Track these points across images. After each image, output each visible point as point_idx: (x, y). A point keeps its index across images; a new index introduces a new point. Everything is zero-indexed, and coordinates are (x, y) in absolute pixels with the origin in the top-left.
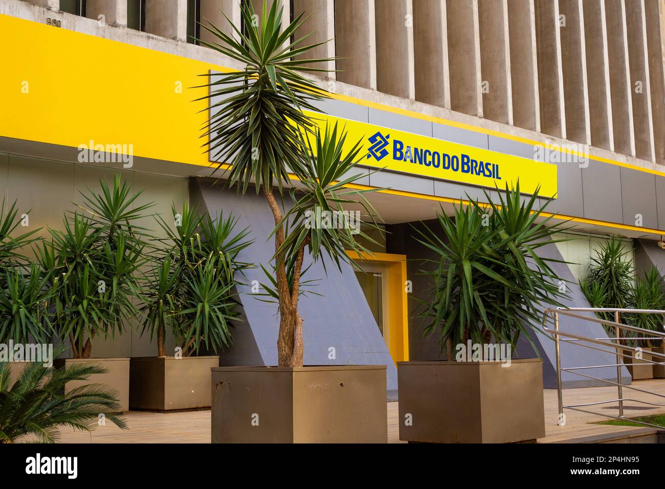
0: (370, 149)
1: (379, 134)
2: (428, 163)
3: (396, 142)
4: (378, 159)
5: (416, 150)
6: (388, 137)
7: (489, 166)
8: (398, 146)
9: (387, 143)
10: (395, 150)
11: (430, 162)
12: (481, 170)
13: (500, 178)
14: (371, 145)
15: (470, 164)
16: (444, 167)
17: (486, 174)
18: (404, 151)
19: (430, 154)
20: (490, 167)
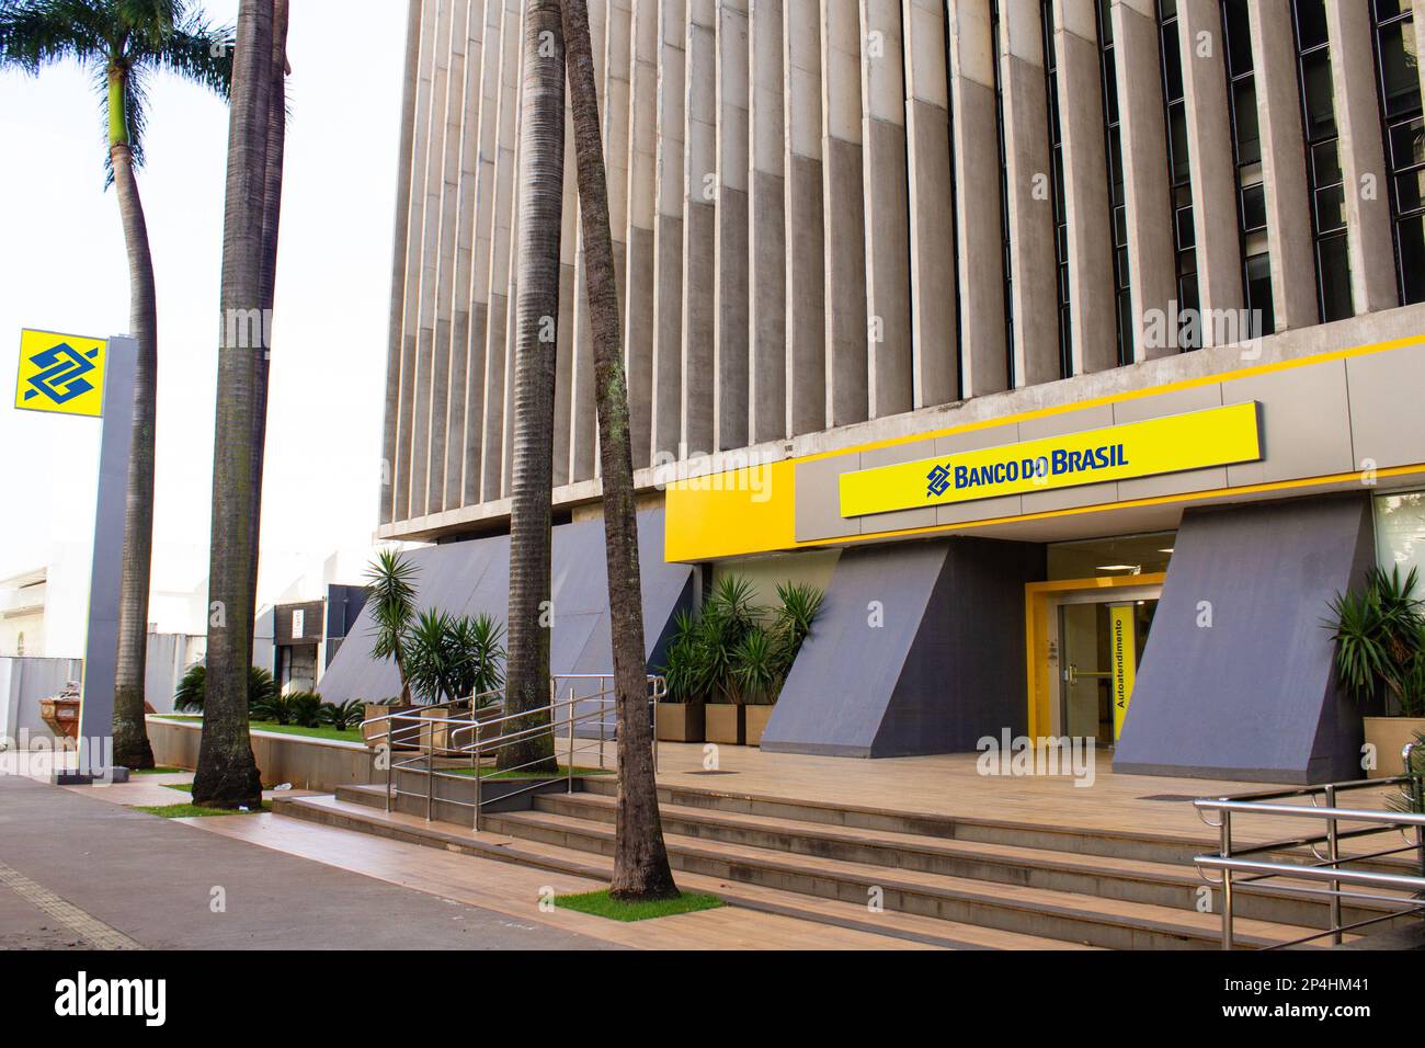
0: (930, 487)
1: (938, 468)
2: (1000, 478)
3: (957, 469)
4: (939, 494)
5: (984, 469)
6: (948, 467)
7: (1103, 453)
8: (961, 472)
9: (947, 474)
10: (958, 477)
11: (1003, 477)
12: (1089, 461)
13: (1127, 463)
14: (930, 482)
15: (1067, 460)
16: (1025, 477)
17: (1097, 464)
18: (968, 476)
19: (1003, 468)
20: (1106, 453)
